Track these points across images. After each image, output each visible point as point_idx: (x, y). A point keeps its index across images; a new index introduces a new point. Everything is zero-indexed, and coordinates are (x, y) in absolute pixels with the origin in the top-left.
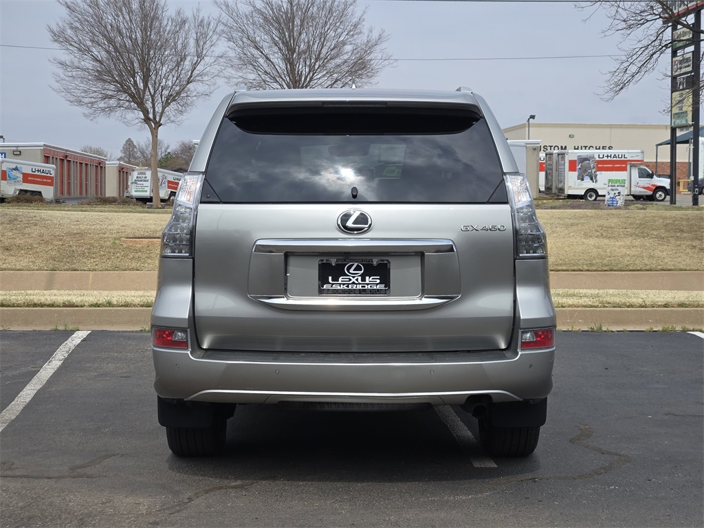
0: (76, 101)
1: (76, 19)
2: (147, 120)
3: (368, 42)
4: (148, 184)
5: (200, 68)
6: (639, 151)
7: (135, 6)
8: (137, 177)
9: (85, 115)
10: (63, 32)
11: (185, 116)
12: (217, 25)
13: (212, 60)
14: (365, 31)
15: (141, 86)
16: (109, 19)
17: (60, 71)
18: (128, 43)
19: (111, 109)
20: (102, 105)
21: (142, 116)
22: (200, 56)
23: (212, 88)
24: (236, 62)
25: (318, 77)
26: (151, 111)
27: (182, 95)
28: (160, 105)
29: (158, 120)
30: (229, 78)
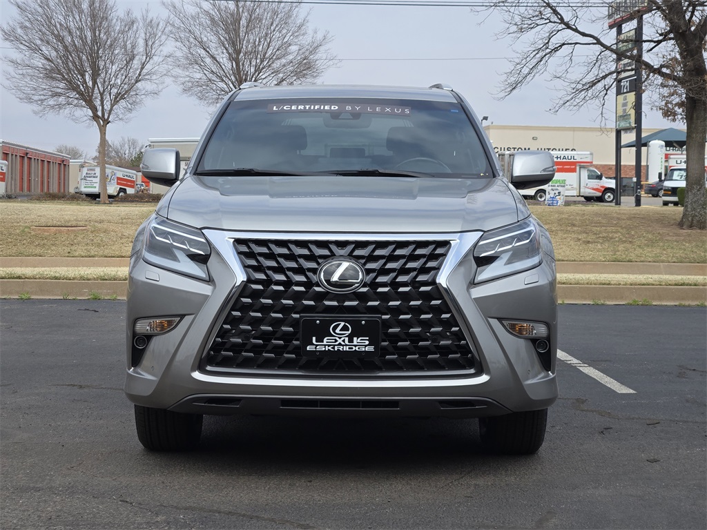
0: (26, 98)
1: (27, 18)
2: (95, 117)
3: (313, 42)
4: (97, 180)
5: (148, 67)
6: (589, 153)
7: (85, 6)
8: (87, 174)
9: (35, 113)
10: (13, 30)
11: (134, 113)
12: (166, 25)
13: (161, 59)
14: (310, 32)
15: (90, 84)
16: (59, 18)
17: (11, 69)
18: (78, 42)
19: (60, 106)
20: (52, 102)
21: (90, 113)
22: (149, 56)
23: (161, 87)
24: (184, 61)
25: (263, 77)
26: (99, 108)
27: (131, 93)
28: (109, 103)
29: (106, 117)
30: (176, 77)
